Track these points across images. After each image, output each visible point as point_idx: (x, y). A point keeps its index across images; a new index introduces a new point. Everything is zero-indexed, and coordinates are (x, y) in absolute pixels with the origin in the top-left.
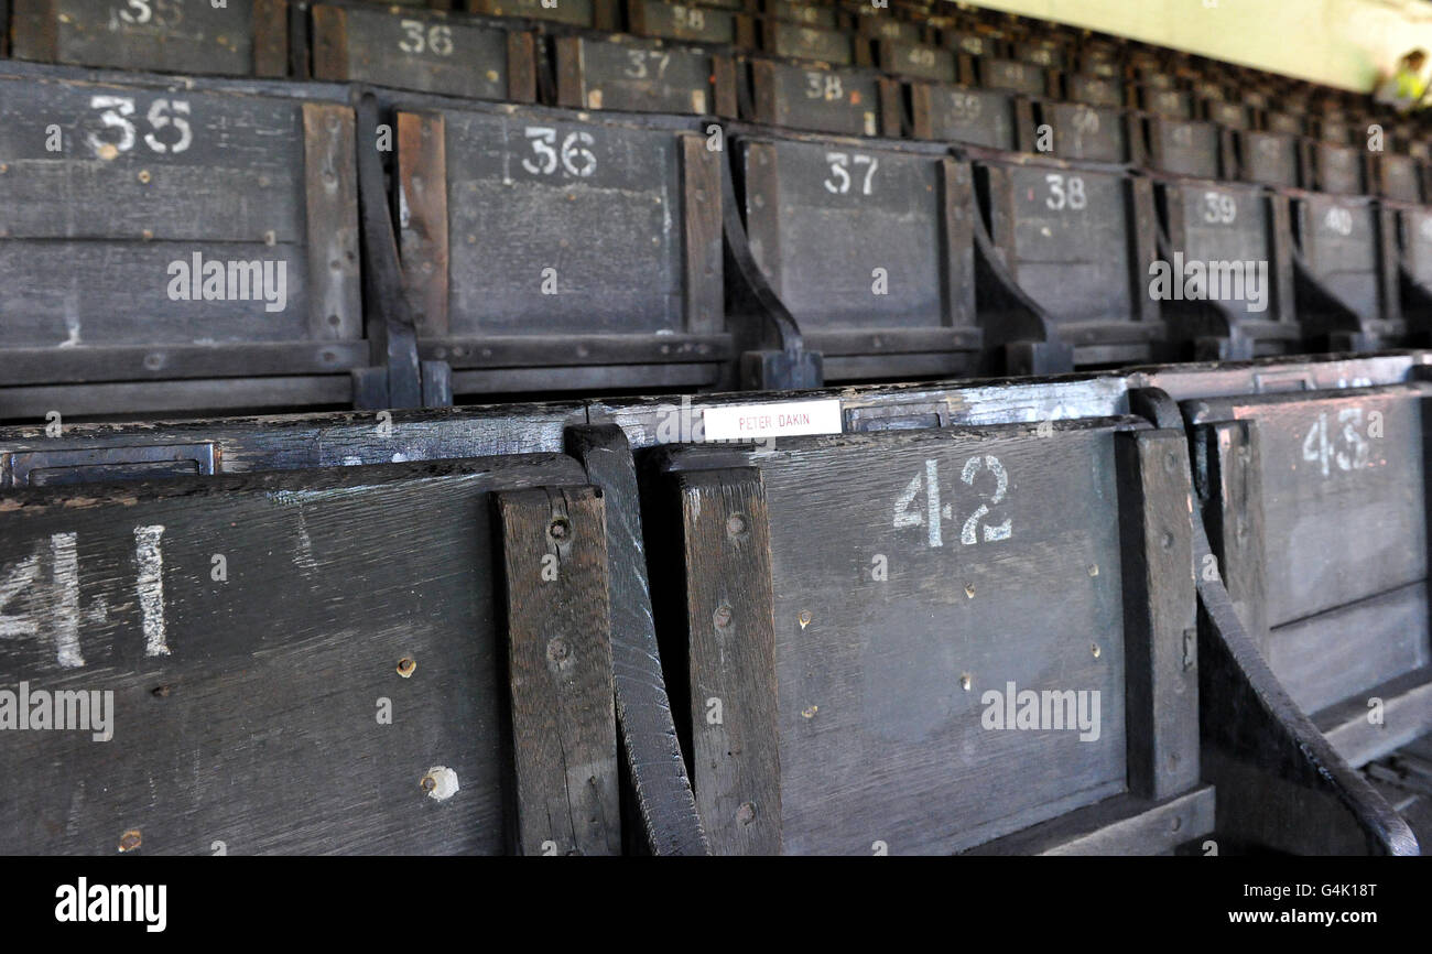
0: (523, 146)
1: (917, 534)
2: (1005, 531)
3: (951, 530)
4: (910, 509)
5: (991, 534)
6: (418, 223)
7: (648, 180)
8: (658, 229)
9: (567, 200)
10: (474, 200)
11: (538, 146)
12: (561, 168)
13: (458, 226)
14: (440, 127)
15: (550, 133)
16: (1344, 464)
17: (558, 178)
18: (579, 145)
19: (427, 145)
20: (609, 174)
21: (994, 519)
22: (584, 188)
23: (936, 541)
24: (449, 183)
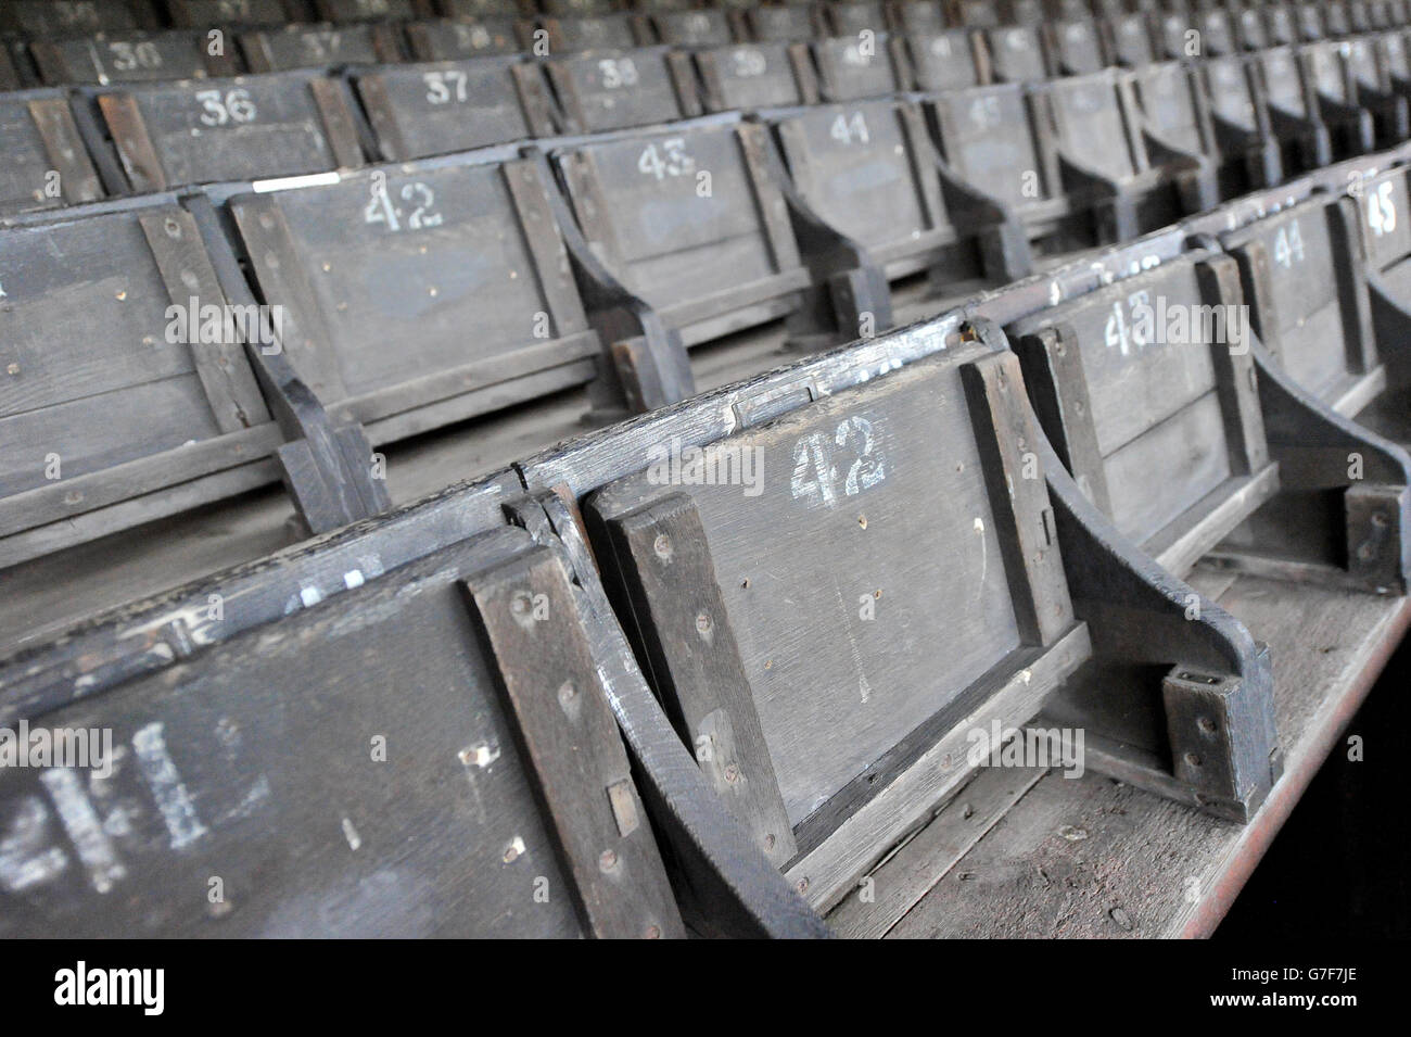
0: (199, 107)
1: (382, 225)
2: (438, 219)
3: (403, 220)
4: (375, 212)
5: (429, 221)
6: (138, 168)
7: (295, 116)
8: (314, 147)
9: (242, 139)
10: (175, 148)
11: (209, 106)
12: (230, 118)
13: (170, 170)
14: (132, 103)
15: (215, 94)
16: (674, 171)
17: (231, 124)
18: (239, 99)
19: (127, 115)
20: (266, 115)
21: (429, 213)
22: (251, 128)
23: (395, 226)
24: (153, 141)
